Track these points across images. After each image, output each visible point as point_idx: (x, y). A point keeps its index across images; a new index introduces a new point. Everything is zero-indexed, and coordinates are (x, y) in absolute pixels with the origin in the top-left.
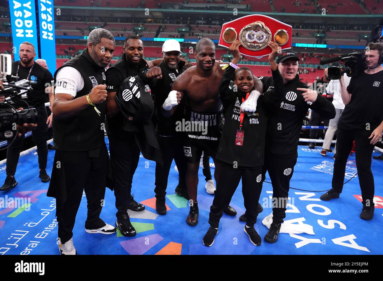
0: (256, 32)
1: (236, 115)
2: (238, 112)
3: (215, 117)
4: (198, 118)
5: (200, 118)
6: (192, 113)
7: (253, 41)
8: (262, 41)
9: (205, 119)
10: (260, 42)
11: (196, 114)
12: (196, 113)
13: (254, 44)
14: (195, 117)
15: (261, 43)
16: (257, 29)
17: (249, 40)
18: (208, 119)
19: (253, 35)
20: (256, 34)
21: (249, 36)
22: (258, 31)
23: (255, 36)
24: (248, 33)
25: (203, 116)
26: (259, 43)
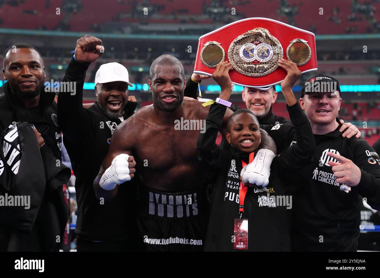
0: (256, 44)
1: (231, 193)
2: (234, 188)
3: (195, 198)
4: (163, 203)
5: (166, 203)
6: (151, 194)
7: (252, 60)
8: (267, 59)
9: (177, 204)
10: (264, 61)
11: (159, 195)
12: (157, 193)
13: (254, 66)
14: (157, 202)
15: (266, 63)
16: (258, 41)
17: (245, 58)
18: (181, 203)
19: (252, 51)
20: (256, 49)
21: (246, 53)
22: (259, 44)
23: (255, 52)
24: (243, 47)
25: (171, 197)
26: (263, 63)
